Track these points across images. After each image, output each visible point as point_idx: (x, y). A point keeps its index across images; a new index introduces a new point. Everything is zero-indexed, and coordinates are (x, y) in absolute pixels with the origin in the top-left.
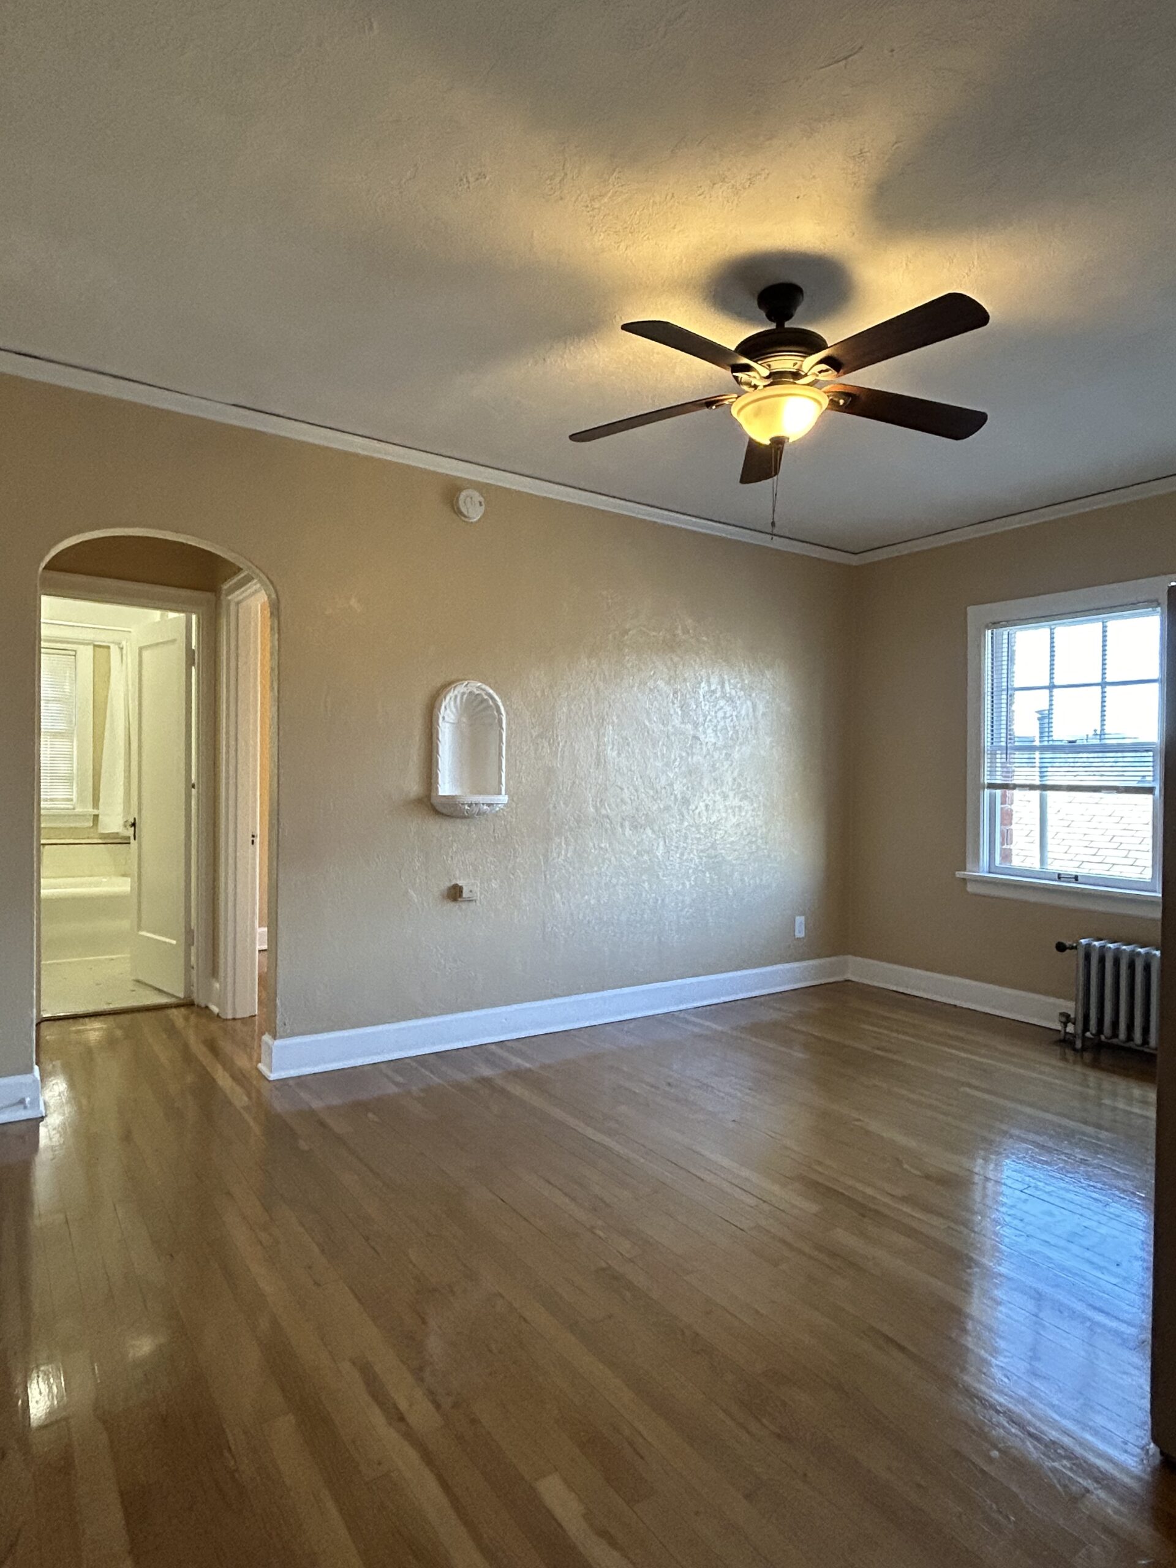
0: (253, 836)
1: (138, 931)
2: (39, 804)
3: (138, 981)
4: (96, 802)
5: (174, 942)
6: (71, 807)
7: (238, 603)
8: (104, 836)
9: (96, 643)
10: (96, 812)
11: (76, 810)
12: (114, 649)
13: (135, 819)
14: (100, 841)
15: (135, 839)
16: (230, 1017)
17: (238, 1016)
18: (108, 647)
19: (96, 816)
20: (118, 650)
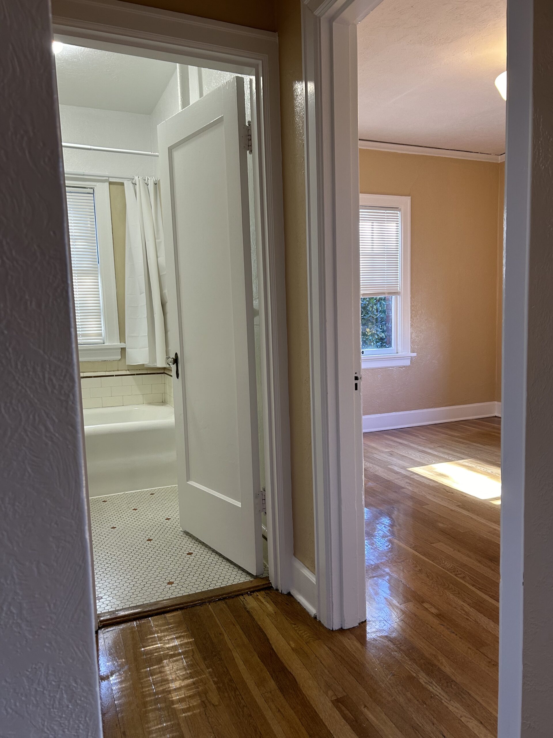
0: (356, 378)
1: (187, 481)
2: (77, 340)
3: (187, 533)
4: (122, 337)
5: (239, 504)
6: (102, 341)
7: (331, 20)
8: (131, 368)
9: (111, 180)
10: (123, 345)
11: (105, 344)
12: (128, 185)
13: (176, 354)
14: (128, 373)
15: (178, 377)
16: (336, 627)
17: (346, 626)
18: (122, 184)
19: (123, 350)
20: (131, 185)
